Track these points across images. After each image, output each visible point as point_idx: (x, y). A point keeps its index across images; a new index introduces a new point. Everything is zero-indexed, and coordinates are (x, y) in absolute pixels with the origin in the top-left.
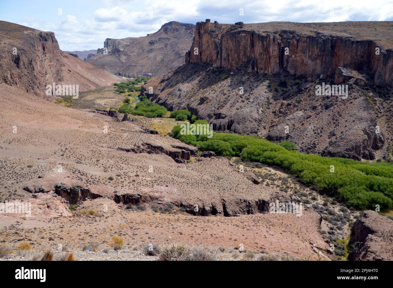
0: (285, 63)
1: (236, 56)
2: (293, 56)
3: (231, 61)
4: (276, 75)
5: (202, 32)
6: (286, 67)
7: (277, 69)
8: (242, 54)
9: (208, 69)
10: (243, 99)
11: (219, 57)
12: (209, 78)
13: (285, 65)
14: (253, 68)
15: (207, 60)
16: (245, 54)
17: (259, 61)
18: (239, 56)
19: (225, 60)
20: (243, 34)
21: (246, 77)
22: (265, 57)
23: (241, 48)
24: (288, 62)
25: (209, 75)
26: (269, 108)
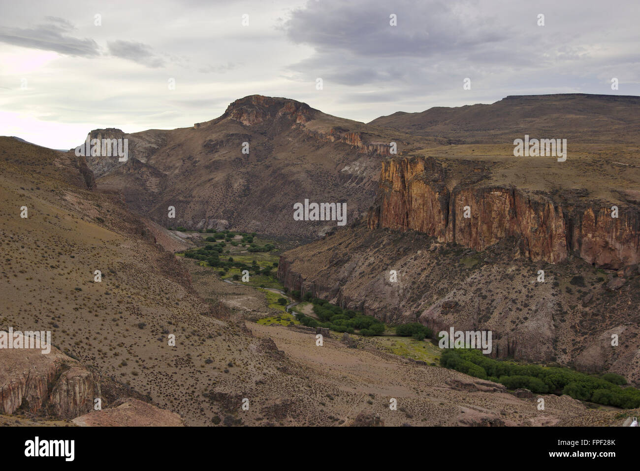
0: (576, 245)
1: (485, 227)
2: (590, 235)
3: (474, 235)
4: (564, 264)
5: (409, 176)
6: (579, 252)
7: (563, 256)
8: (495, 225)
9: (432, 248)
10: (519, 306)
11: (451, 225)
12: (438, 264)
13: (576, 248)
14: (522, 253)
15: (421, 228)
16: (501, 225)
17: (533, 242)
18: (490, 227)
19: (461, 230)
20: (498, 193)
21: (514, 268)
22: (542, 235)
23: (494, 215)
24: (580, 244)
25: (437, 258)
26: (564, 321)
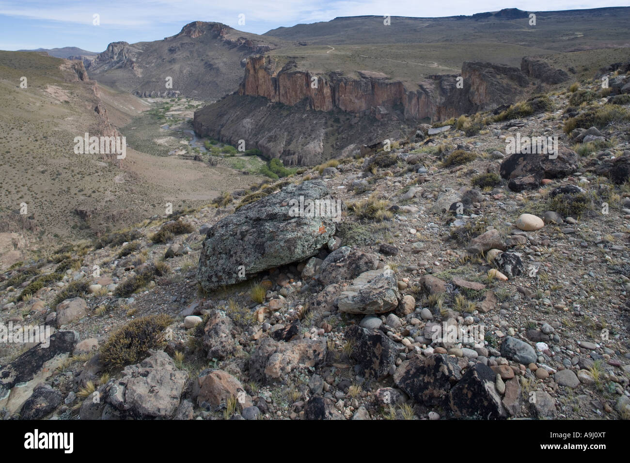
0: (337, 101)
1: (294, 93)
2: (343, 96)
3: (289, 98)
4: (331, 113)
5: (257, 67)
6: (338, 105)
7: (331, 107)
8: (298, 92)
9: (268, 105)
10: (306, 136)
11: (277, 93)
12: (270, 114)
13: (337, 103)
14: (311, 107)
15: (264, 95)
16: (301, 92)
17: (316, 101)
18: (296, 93)
19: (283, 95)
20: (299, 75)
21: (306, 115)
22: (320, 97)
23: (298, 87)
24: (339, 100)
25: (270, 111)
26: (328, 143)
